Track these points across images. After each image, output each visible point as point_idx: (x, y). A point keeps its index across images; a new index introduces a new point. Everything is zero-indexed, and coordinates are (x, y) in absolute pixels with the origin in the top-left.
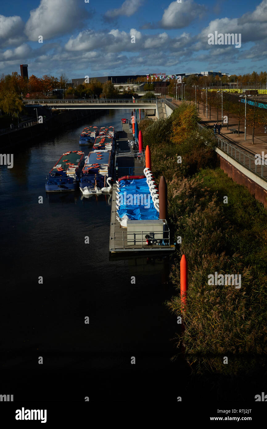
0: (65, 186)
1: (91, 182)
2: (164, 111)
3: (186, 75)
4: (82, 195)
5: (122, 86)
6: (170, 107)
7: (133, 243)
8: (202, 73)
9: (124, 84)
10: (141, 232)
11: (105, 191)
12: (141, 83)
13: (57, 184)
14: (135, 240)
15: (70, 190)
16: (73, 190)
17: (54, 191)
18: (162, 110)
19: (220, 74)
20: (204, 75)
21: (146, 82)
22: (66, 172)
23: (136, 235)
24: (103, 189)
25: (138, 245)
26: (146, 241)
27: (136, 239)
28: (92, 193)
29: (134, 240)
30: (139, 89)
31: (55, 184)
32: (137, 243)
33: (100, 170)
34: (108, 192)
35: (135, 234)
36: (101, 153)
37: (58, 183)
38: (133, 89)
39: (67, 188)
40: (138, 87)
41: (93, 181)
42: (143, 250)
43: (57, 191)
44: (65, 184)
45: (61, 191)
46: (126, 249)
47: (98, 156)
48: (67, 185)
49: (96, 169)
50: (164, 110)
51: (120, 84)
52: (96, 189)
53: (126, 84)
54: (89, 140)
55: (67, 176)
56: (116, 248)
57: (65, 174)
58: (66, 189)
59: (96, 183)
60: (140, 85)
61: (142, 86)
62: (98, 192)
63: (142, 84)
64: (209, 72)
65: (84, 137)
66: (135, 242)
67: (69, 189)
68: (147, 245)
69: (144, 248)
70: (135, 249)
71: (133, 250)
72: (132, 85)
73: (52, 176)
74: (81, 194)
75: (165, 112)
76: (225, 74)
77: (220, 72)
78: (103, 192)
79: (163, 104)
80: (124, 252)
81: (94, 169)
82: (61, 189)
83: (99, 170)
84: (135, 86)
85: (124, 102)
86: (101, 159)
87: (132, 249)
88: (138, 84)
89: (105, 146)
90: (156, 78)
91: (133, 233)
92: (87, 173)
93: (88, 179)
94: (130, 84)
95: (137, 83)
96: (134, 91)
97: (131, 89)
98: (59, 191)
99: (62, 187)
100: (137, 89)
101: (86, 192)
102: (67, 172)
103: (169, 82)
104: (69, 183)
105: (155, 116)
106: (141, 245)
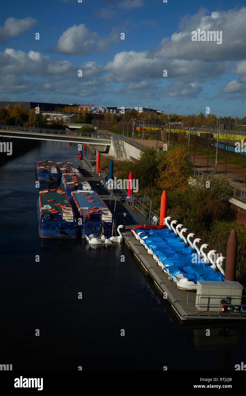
0: (65, 232)
1: (96, 229)
2: (122, 149)
3: (117, 109)
4: (88, 244)
5: (49, 115)
6: (134, 146)
7: (206, 309)
8: (136, 108)
9: (51, 113)
10: (220, 296)
11: (114, 241)
12: (71, 113)
13: (55, 229)
14: (209, 305)
15: (71, 237)
16: (74, 237)
17: (51, 238)
18: (120, 147)
19: (155, 111)
20: (138, 110)
21: (77, 113)
22: (62, 215)
23: (211, 300)
24: (112, 238)
25: (212, 312)
26: (222, 307)
27: (210, 303)
28: (100, 243)
29: (207, 306)
30: (69, 120)
31: (53, 229)
32: (210, 309)
33: (103, 216)
34: (118, 242)
35: (209, 298)
36: (87, 194)
37: (56, 227)
38: (62, 120)
39: (67, 235)
40: (67, 117)
41: (98, 228)
42: (220, 317)
43: (55, 237)
44: (65, 230)
45: (60, 238)
46: (200, 316)
47: (86, 197)
48: (67, 231)
49: (98, 213)
50: (122, 147)
51: (47, 113)
52: (103, 237)
53: (53, 113)
54: (51, 176)
55: (63, 220)
56: (189, 314)
57: (61, 217)
58: (65, 236)
59: (103, 230)
60: (71, 116)
61: (72, 117)
62: (107, 241)
63: (73, 115)
64: (143, 108)
65: (44, 172)
66: (208, 307)
67: (69, 236)
68: (222, 311)
69: (222, 316)
70: (211, 316)
71: (208, 318)
72: (61, 114)
73: (47, 218)
74: (86, 242)
75: (123, 151)
76: (160, 112)
77: (155, 109)
78: (112, 242)
79: (120, 141)
80: (199, 319)
81: (95, 213)
82: (59, 235)
83: (101, 215)
84: (65, 117)
85: (45, 132)
86: (94, 201)
87: (208, 316)
88: (67, 114)
89: (83, 186)
90: (89, 110)
91: (207, 297)
92: (88, 217)
93: (92, 226)
94: (58, 113)
95: (65, 113)
96: (62, 122)
97: (59, 120)
98: (58, 237)
99: (62, 233)
100: (67, 120)
101: (93, 241)
102: (64, 215)
103: (103, 115)
104: (70, 229)
105: (108, 153)
106: (218, 312)
